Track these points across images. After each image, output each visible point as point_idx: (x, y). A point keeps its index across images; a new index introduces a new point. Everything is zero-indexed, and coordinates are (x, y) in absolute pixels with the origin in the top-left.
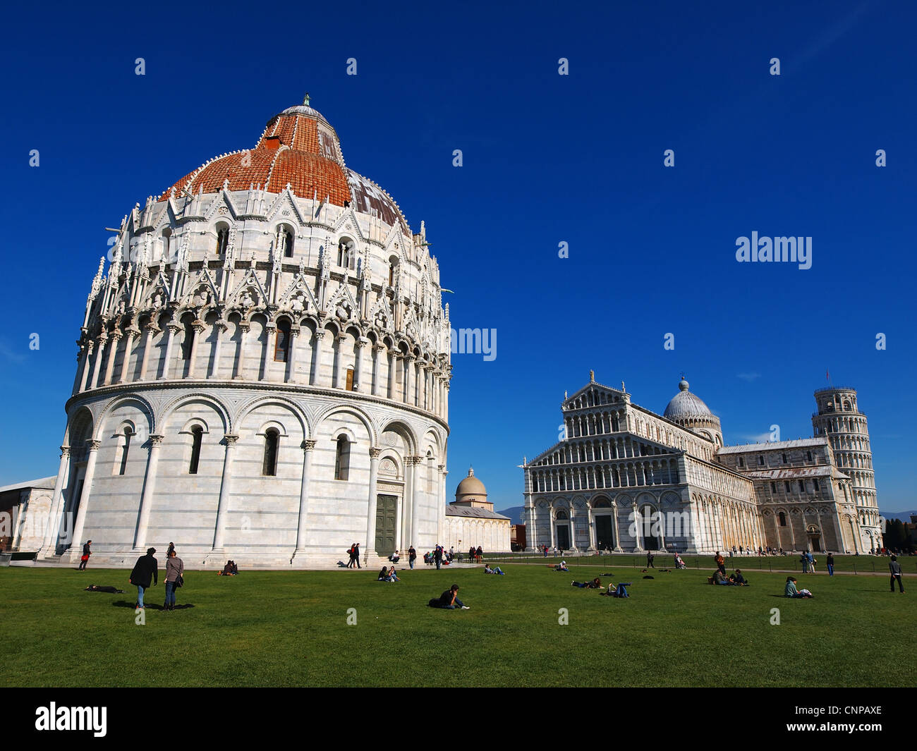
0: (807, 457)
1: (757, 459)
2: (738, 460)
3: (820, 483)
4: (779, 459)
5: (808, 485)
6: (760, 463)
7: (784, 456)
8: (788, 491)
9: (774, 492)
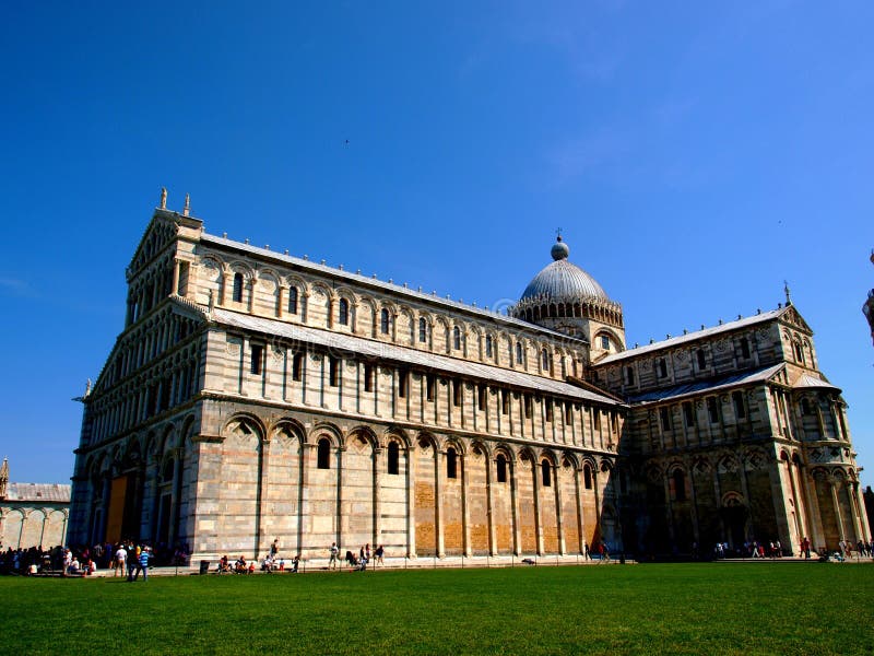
0: (740, 352)
1: (655, 366)
2: (626, 374)
3: (747, 400)
4: (692, 361)
5: (725, 407)
6: (660, 374)
7: (701, 354)
8: (690, 424)
9: (666, 428)
